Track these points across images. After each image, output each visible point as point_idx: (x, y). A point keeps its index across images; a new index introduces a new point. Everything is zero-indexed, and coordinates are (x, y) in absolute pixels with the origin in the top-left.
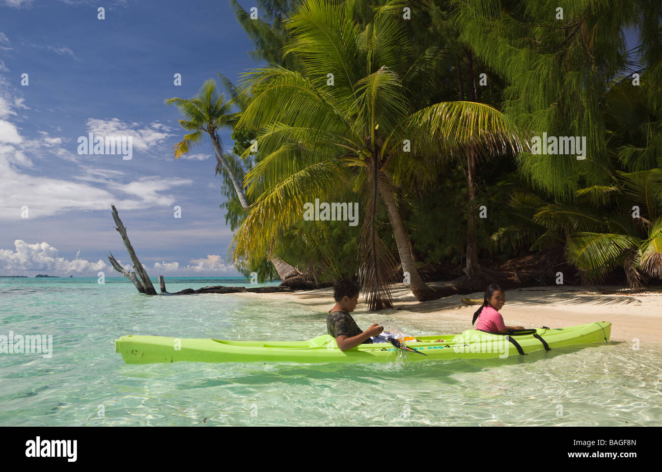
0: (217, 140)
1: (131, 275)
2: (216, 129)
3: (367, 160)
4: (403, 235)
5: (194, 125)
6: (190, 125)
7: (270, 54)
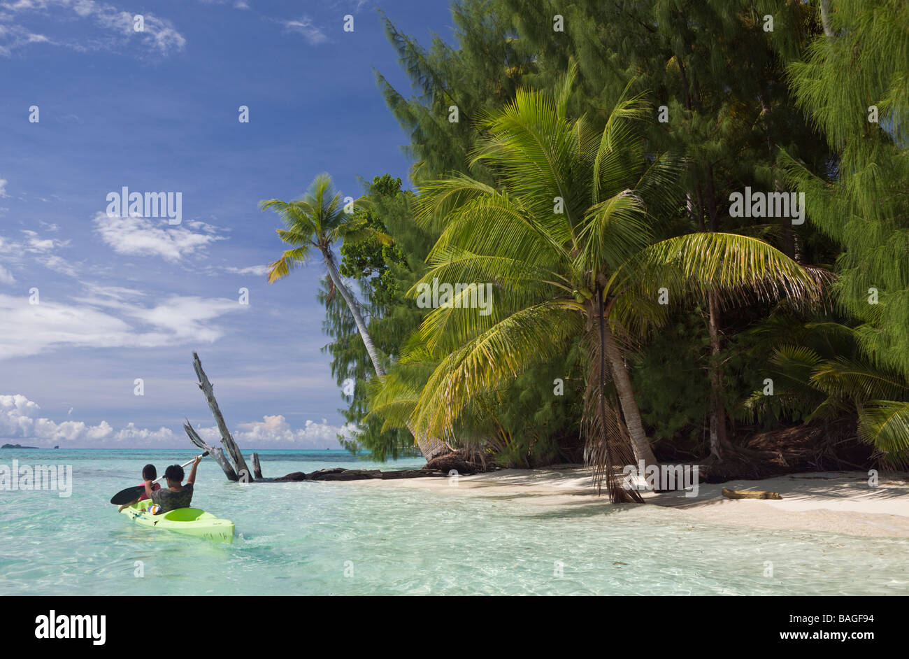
0: (329, 256)
1: (216, 452)
2: (330, 244)
3: (586, 303)
4: (634, 402)
5: (300, 237)
6: (292, 238)
7: (433, 153)
